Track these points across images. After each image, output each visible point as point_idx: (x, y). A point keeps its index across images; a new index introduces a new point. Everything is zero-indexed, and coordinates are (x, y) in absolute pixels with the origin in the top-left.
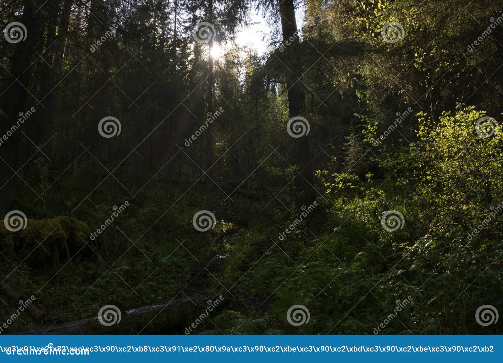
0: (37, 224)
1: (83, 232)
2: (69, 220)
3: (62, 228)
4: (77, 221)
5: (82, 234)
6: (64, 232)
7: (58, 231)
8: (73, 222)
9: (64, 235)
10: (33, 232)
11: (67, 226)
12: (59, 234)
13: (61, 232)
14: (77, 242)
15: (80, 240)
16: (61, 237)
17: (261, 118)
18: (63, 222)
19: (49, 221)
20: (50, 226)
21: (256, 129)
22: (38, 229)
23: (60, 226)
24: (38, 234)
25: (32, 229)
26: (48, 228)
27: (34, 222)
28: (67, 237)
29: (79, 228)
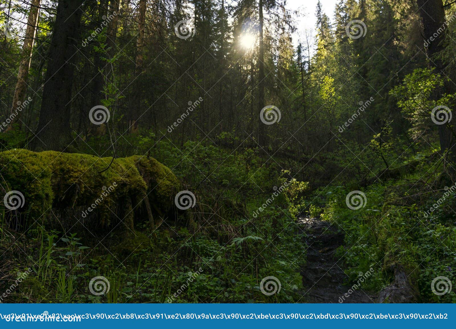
0: (99, 162)
1: (169, 180)
2: (148, 161)
3: (139, 173)
4: (159, 163)
5: (168, 183)
6: (142, 179)
7: (133, 176)
8: (154, 164)
9: (143, 184)
10: (92, 176)
11: (146, 170)
12: (135, 182)
13: (137, 178)
14: (161, 196)
15: (165, 193)
16: (138, 186)
17: (306, 86)
18: (139, 164)
19: (119, 160)
20: (121, 167)
21: (302, 96)
22: (100, 171)
23: (136, 169)
24: (100, 180)
25: (90, 170)
26: (118, 170)
27: (93, 158)
28: (147, 187)
29: (163, 173)
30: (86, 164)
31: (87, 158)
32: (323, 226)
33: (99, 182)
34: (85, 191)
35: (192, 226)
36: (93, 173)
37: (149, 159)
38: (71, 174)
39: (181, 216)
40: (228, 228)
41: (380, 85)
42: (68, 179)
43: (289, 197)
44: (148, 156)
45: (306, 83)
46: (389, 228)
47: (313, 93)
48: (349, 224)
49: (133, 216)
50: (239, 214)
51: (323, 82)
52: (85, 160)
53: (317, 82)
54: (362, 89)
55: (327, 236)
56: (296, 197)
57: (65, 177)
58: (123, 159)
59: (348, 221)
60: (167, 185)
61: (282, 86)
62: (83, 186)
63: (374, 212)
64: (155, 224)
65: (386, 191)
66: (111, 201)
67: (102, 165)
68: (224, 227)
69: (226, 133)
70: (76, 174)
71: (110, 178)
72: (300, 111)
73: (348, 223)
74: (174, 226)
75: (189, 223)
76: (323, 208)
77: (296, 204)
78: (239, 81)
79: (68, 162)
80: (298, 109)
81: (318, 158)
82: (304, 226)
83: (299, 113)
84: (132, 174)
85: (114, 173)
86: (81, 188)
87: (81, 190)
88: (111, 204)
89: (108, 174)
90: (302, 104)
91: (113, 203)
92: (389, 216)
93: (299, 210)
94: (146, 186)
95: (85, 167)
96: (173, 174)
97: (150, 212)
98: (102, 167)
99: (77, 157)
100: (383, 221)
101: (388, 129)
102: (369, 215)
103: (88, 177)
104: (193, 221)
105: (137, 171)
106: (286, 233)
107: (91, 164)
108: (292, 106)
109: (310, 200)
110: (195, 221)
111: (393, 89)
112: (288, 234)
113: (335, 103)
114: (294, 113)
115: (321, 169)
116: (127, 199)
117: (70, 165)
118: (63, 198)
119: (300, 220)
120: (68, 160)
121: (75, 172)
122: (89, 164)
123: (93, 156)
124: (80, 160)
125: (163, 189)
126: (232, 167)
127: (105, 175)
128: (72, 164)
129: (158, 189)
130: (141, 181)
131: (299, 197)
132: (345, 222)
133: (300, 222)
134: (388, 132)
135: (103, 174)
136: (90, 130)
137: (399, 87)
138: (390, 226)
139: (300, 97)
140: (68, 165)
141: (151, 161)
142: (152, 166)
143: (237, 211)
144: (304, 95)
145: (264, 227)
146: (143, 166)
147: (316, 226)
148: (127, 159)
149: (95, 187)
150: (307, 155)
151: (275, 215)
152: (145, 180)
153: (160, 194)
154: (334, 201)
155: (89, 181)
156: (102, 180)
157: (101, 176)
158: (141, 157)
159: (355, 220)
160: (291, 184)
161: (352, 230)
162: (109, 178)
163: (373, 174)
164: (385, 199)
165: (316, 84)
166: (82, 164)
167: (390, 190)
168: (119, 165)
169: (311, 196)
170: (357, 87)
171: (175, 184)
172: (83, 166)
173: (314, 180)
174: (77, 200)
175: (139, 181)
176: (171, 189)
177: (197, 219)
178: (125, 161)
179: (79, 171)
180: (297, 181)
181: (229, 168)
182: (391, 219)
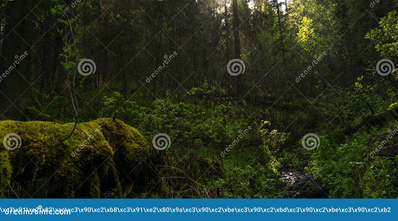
0: (61, 129)
1: (137, 143)
2: (115, 124)
3: (104, 138)
4: (126, 125)
5: (136, 146)
6: (108, 144)
7: (98, 142)
8: (121, 126)
9: (109, 149)
10: (54, 145)
11: (112, 134)
12: (100, 148)
13: (103, 144)
14: (129, 161)
15: (133, 157)
16: (103, 152)
17: (284, 28)
18: (105, 127)
19: (82, 126)
20: (84, 133)
21: (280, 40)
22: (62, 139)
23: (101, 134)
24: (62, 149)
25: (51, 139)
26: (81, 136)
27: (55, 126)
28: (113, 153)
29: (131, 136)
30: (46, 133)
31: (47, 126)
32: (307, 181)
33: (61, 151)
34: (46, 162)
35: (164, 191)
36: (55, 142)
37: (115, 122)
38: (31, 145)
39: (152, 181)
40: (203, 192)
41: (360, 24)
42: (28, 151)
43: (270, 150)
44: (114, 119)
45: (283, 25)
46: (374, 181)
47: (291, 35)
48: (334, 178)
49: (99, 185)
50: (216, 174)
51: (302, 24)
52: (45, 129)
53: (295, 23)
54: (342, 29)
55: (311, 192)
56: (278, 150)
57: (24, 149)
58: (87, 123)
59: (332, 175)
60: (135, 149)
61: (258, 30)
62: (44, 156)
63: (357, 164)
64: (123, 192)
65: (370, 140)
66: (74, 171)
67: (64, 133)
68: (198, 191)
69: (196, 89)
70: (36, 145)
71: (72, 145)
72: (278, 55)
73: (332, 176)
74: (145, 193)
75: (160, 188)
76: (307, 161)
77: (278, 157)
78: (212, 27)
79: (27, 132)
80: (276, 53)
81: (300, 105)
82: (287, 181)
83: (278, 57)
84: (97, 139)
85: (77, 140)
86: (42, 159)
87: (42, 162)
88: (74, 174)
89: (70, 142)
90: (280, 48)
91: (77, 173)
92: (373, 168)
93: (281, 163)
94: (112, 151)
95: (45, 136)
96: (141, 136)
97: (117, 180)
98: (64, 135)
99: (36, 125)
100: (367, 175)
101: (372, 71)
102: (353, 168)
103: (49, 147)
104: (165, 186)
105: (103, 136)
106: (267, 191)
107: (52, 132)
108: (270, 51)
109: (293, 152)
110: (167, 186)
111: (370, 33)
112: (269, 192)
113: (316, 44)
114: (272, 58)
115: (305, 116)
116: (92, 167)
117: (29, 134)
118: (23, 171)
119: (283, 174)
120: (27, 130)
121: (35, 142)
122: (49, 133)
123: (53, 123)
124: (40, 129)
125: (131, 153)
126: (205, 124)
127: (67, 143)
128: (31, 134)
129: (126, 153)
130: (106, 146)
131: (281, 149)
132: (329, 175)
133: (283, 177)
134: (372, 74)
135: (66, 142)
136: (54, 87)
137: (375, 30)
138: (374, 180)
139: (278, 40)
140: (27, 135)
141: (117, 124)
142: (118, 129)
143: (214, 170)
144: (282, 38)
145: (241, 189)
146: (109, 130)
147: (299, 182)
148: (92, 123)
149: (57, 157)
150: (289, 102)
151: (252, 174)
152: (111, 145)
153: (128, 159)
154: (317, 152)
155: (50, 151)
156: (65, 149)
157: (63, 144)
158: (106, 120)
159: (339, 173)
160: (272, 136)
161: (337, 184)
162: (72, 147)
163: (358, 121)
164: (369, 149)
165: (295, 25)
166: (42, 133)
167: (374, 138)
168: (82, 131)
169: (294, 148)
170: (337, 27)
171: (144, 146)
172: (43, 135)
173: (297, 129)
174: (38, 172)
175: (104, 147)
176: (139, 152)
177: (170, 183)
178: (89, 126)
179: (39, 141)
180: (278, 131)
181: (202, 125)
182: (374, 172)
